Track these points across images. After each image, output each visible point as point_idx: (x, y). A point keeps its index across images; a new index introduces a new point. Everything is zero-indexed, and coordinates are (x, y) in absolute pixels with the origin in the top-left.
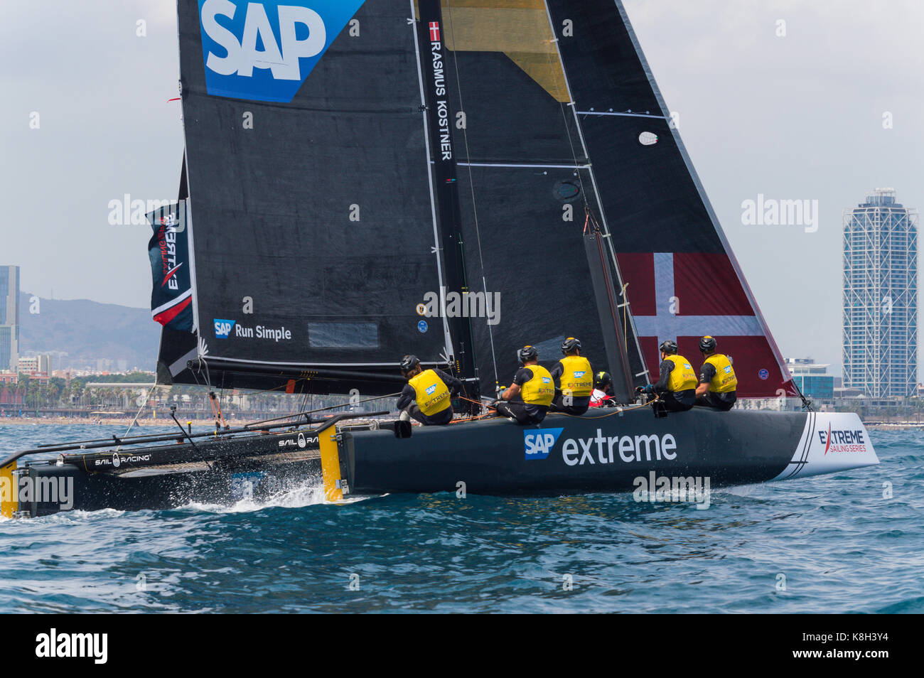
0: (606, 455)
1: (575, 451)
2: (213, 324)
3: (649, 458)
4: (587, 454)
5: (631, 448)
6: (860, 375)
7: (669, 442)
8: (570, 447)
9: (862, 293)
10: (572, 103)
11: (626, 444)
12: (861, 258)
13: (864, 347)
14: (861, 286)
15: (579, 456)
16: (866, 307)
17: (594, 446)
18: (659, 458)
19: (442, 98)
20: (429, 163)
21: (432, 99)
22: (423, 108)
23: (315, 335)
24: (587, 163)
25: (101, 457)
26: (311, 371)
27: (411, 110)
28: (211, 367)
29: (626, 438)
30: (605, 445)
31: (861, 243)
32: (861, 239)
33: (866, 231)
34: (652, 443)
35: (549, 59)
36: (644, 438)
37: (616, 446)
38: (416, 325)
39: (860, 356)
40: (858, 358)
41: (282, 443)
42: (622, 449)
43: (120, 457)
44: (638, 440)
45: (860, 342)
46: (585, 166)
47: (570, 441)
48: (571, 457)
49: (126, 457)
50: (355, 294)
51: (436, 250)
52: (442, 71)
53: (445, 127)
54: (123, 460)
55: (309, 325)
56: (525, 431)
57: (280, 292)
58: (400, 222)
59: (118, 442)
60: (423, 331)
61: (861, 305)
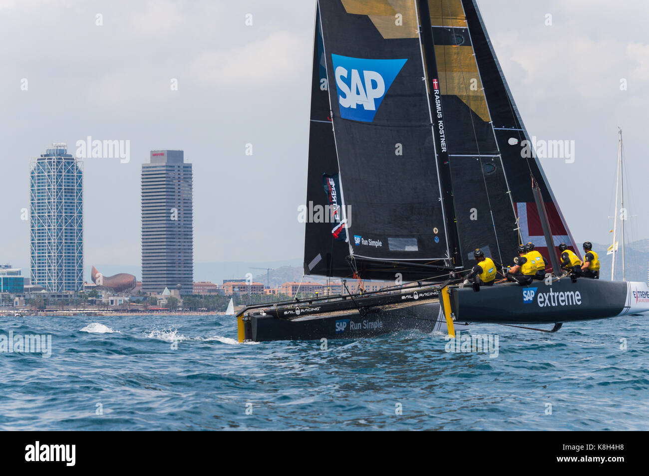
0: (554, 302)
1: (542, 300)
2: (354, 238)
3: (571, 304)
4: (547, 301)
5: (563, 299)
6: (43, 276)
7: (578, 295)
8: (541, 297)
9: (44, 218)
10: (491, 122)
11: (562, 296)
12: (42, 193)
13: (45, 256)
14: (43, 213)
15: (544, 302)
16: (46, 228)
17: (550, 297)
18: (575, 304)
19: (440, 119)
20: (436, 155)
21: (436, 120)
22: (432, 124)
23: (391, 245)
24: (499, 154)
25: (288, 310)
26: (396, 262)
27: (426, 126)
28: (357, 260)
29: (561, 293)
30: (554, 296)
31: (43, 183)
32: (42, 179)
33: (46, 174)
34: (572, 296)
35: (479, 99)
36: (568, 293)
37: (558, 296)
38: (434, 239)
39: (43, 263)
40: (41, 264)
41: (403, 298)
42: (560, 299)
43: (300, 309)
44: (566, 294)
45: (43, 253)
46: (498, 156)
47: (540, 294)
48: (541, 303)
49: (304, 309)
50: (406, 223)
51: (441, 199)
52: (440, 105)
53: (442, 135)
54: (302, 310)
55: (389, 239)
56: (523, 289)
57: (376, 222)
58: (424, 184)
59: (298, 301)
60: (437, 242)
61: (43, 226)
